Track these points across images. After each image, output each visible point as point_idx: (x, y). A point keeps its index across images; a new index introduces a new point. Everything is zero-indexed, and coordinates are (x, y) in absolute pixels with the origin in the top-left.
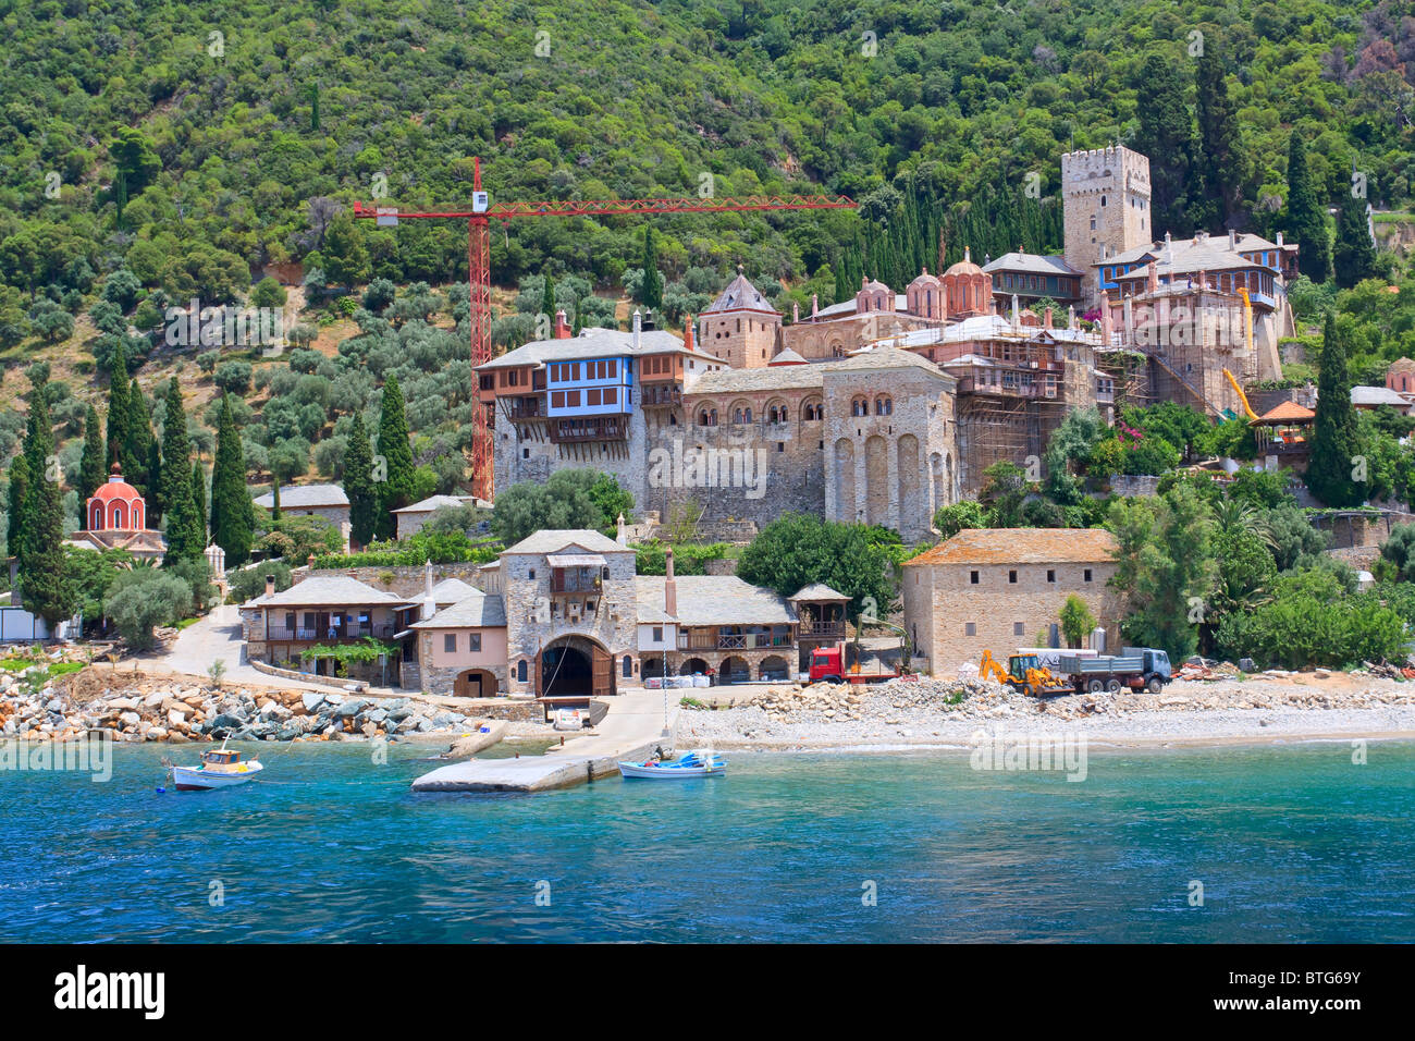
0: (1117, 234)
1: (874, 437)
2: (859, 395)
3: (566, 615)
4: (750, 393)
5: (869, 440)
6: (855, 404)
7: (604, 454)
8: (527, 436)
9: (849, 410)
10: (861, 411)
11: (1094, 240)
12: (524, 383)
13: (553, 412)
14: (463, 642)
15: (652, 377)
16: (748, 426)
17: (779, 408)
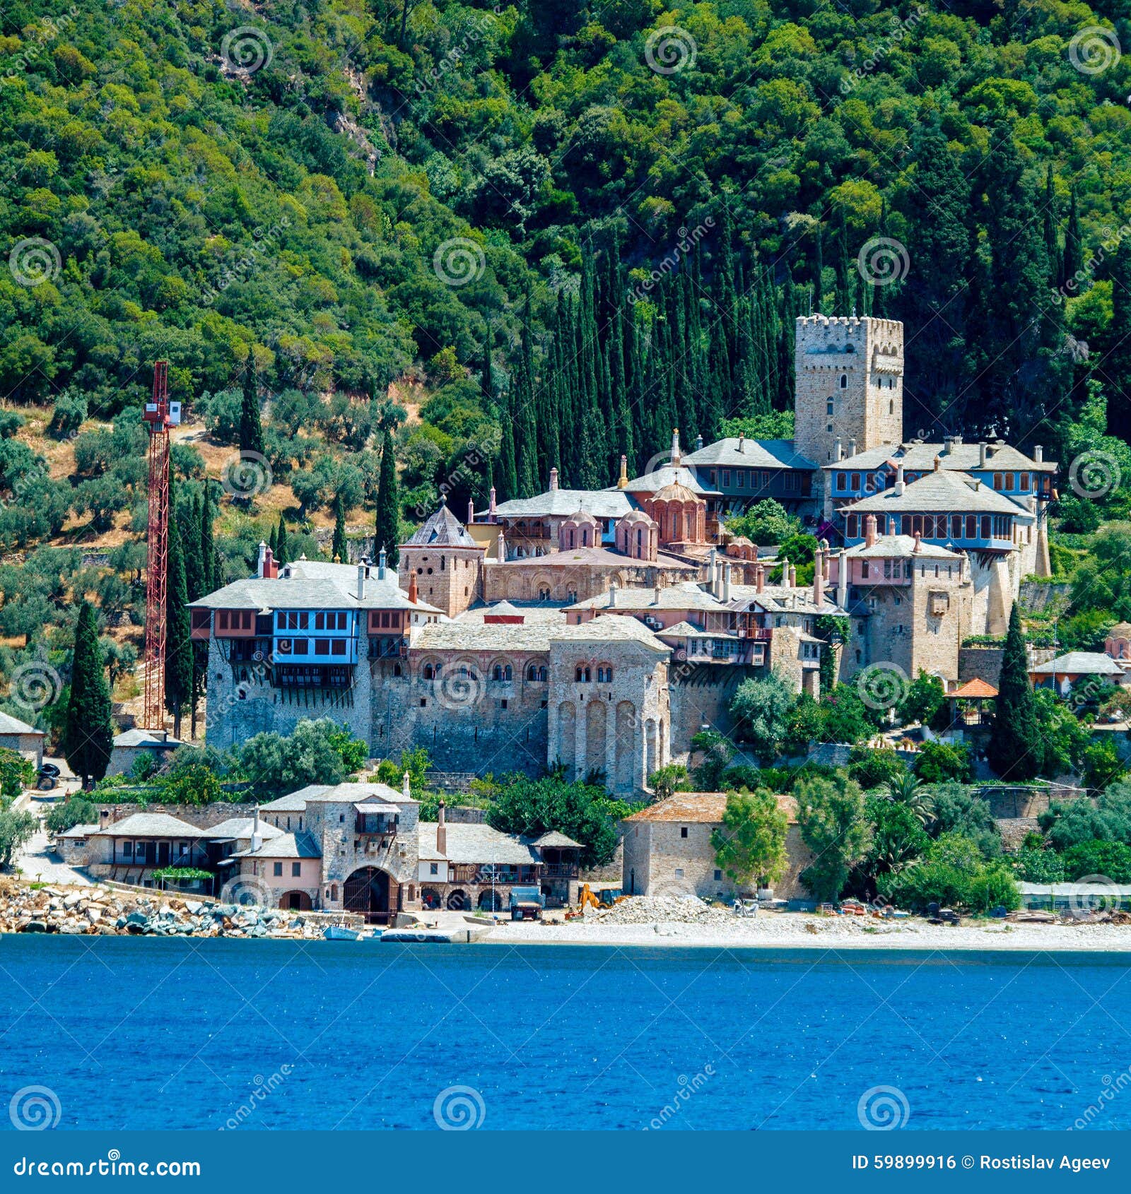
0: (857, 423)
1: (596, 702)
2: (583, 663)
3: (366, 850)
4: (476, 651)
5: (590, 704)
6: (578, 671)
7: (327, 702)
9: (573, 675)
10: (584, 677)
11: (830, 428)
12: (247, 626)
13: (279, 658)
14: (287, 868)
15: (381, 630)
17: (503, 667)
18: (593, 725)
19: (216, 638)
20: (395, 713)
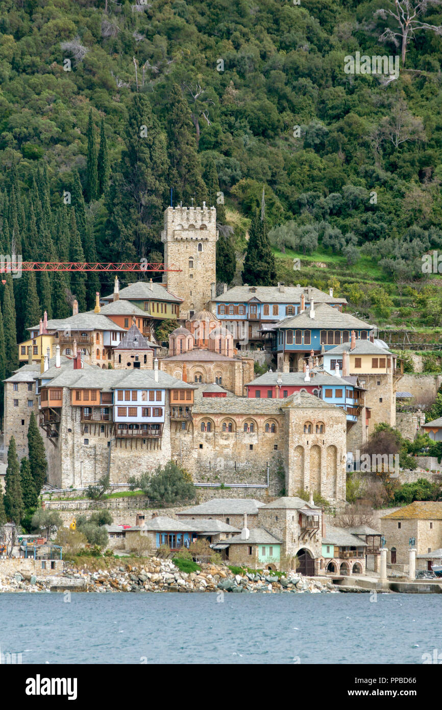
3: (303, 539)
4: (234, 414)
6: (305, 426)
8: (86, 431)
9: (303, 430)
10: (307, 431)
11: (191, 276)
13: (118, 419)
14: (267, 550)
15: (179, 402)
16: (230, 434)
17: (249, 424)
19: (72, 406)
20: (184, 453)
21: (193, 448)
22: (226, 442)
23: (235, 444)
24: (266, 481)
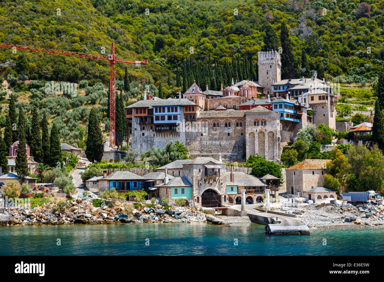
0: (275, 76)
1: (261, 132)
2: (256, 120)
3: (209, 183)
4: (219, 118)
5: (259, 133)
6: (255, 122)
7: (171, 136)
8: (144, 129)
9: (253, 124)
10: (257, 124)
11: (268, 78)
12: (145, 113)
13: (155, 122)
14: (179, 191)
15: (188, 112)
16: (218, 128)
17: (228, 123)
18: (260, 140)
19: (135, 117)
20: (193, 138)
21: (198, 136)
22: (215, 132)
23: (220, 133)
24: (236, 151)
